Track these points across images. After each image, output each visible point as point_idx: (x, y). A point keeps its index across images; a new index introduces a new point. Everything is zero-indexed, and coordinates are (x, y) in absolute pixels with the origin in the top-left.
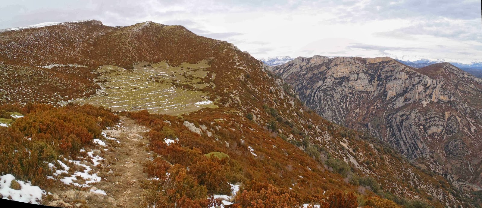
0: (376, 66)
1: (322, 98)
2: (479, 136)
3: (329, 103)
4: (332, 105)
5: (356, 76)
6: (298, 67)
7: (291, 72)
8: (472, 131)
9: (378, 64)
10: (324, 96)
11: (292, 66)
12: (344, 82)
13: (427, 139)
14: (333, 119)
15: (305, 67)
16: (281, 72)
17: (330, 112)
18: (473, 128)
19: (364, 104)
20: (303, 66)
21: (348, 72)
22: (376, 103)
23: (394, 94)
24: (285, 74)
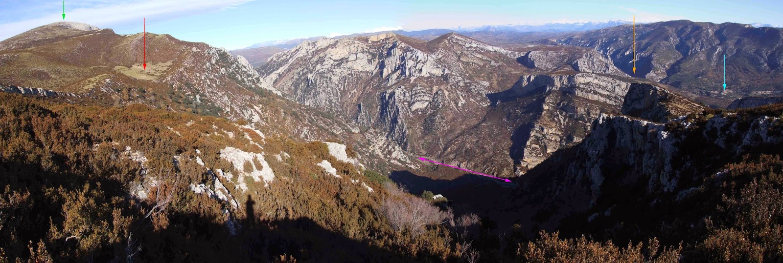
0: (379, 43)
1: (318, 81)
2: (466, 111)
3: (325, 85)
4: (327, 87)
5: (355, 56)
6: (304, 51)
7: (297, 57)
8: (460, 105)
9: (381, 41)
10: (320, 79)
11: (299, 51)
12: (343, 64)
13: (409, 116)
14: (326, 101)
15: (311, 51)
16: (288, 57)
17: (324, 93)
18: (463, 101)
20: (310, 50)
21: (347, 53)
22: (372, 82)
23: (390, 72)
24: (291, 59)
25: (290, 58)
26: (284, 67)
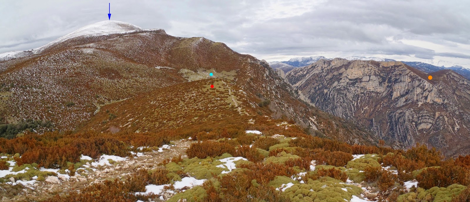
0: (388, 69)
1: (336, 96)
2: (460, 134)
3: (342, 100)
4: (344, 103)
5: (368, 77)
6: (320, 68)
7: (313, 73)
8: (456, 129)
9: (391, 67)
10: (337, 95)
11: (315, 67)
12: (357, 83)
13: (416, 133)
14: (343, 114)
15: (326, 69)
16: (305, 73)
17: (341, 108)
18: (457, 127)
19: (373, 103)
20: (325, 68)
21: (361, 74)
22: (382, 102)
23: (399, 95)
24: (308, 75)
25: (306, 74)
26: (301, 81)
